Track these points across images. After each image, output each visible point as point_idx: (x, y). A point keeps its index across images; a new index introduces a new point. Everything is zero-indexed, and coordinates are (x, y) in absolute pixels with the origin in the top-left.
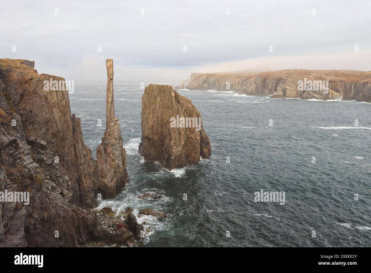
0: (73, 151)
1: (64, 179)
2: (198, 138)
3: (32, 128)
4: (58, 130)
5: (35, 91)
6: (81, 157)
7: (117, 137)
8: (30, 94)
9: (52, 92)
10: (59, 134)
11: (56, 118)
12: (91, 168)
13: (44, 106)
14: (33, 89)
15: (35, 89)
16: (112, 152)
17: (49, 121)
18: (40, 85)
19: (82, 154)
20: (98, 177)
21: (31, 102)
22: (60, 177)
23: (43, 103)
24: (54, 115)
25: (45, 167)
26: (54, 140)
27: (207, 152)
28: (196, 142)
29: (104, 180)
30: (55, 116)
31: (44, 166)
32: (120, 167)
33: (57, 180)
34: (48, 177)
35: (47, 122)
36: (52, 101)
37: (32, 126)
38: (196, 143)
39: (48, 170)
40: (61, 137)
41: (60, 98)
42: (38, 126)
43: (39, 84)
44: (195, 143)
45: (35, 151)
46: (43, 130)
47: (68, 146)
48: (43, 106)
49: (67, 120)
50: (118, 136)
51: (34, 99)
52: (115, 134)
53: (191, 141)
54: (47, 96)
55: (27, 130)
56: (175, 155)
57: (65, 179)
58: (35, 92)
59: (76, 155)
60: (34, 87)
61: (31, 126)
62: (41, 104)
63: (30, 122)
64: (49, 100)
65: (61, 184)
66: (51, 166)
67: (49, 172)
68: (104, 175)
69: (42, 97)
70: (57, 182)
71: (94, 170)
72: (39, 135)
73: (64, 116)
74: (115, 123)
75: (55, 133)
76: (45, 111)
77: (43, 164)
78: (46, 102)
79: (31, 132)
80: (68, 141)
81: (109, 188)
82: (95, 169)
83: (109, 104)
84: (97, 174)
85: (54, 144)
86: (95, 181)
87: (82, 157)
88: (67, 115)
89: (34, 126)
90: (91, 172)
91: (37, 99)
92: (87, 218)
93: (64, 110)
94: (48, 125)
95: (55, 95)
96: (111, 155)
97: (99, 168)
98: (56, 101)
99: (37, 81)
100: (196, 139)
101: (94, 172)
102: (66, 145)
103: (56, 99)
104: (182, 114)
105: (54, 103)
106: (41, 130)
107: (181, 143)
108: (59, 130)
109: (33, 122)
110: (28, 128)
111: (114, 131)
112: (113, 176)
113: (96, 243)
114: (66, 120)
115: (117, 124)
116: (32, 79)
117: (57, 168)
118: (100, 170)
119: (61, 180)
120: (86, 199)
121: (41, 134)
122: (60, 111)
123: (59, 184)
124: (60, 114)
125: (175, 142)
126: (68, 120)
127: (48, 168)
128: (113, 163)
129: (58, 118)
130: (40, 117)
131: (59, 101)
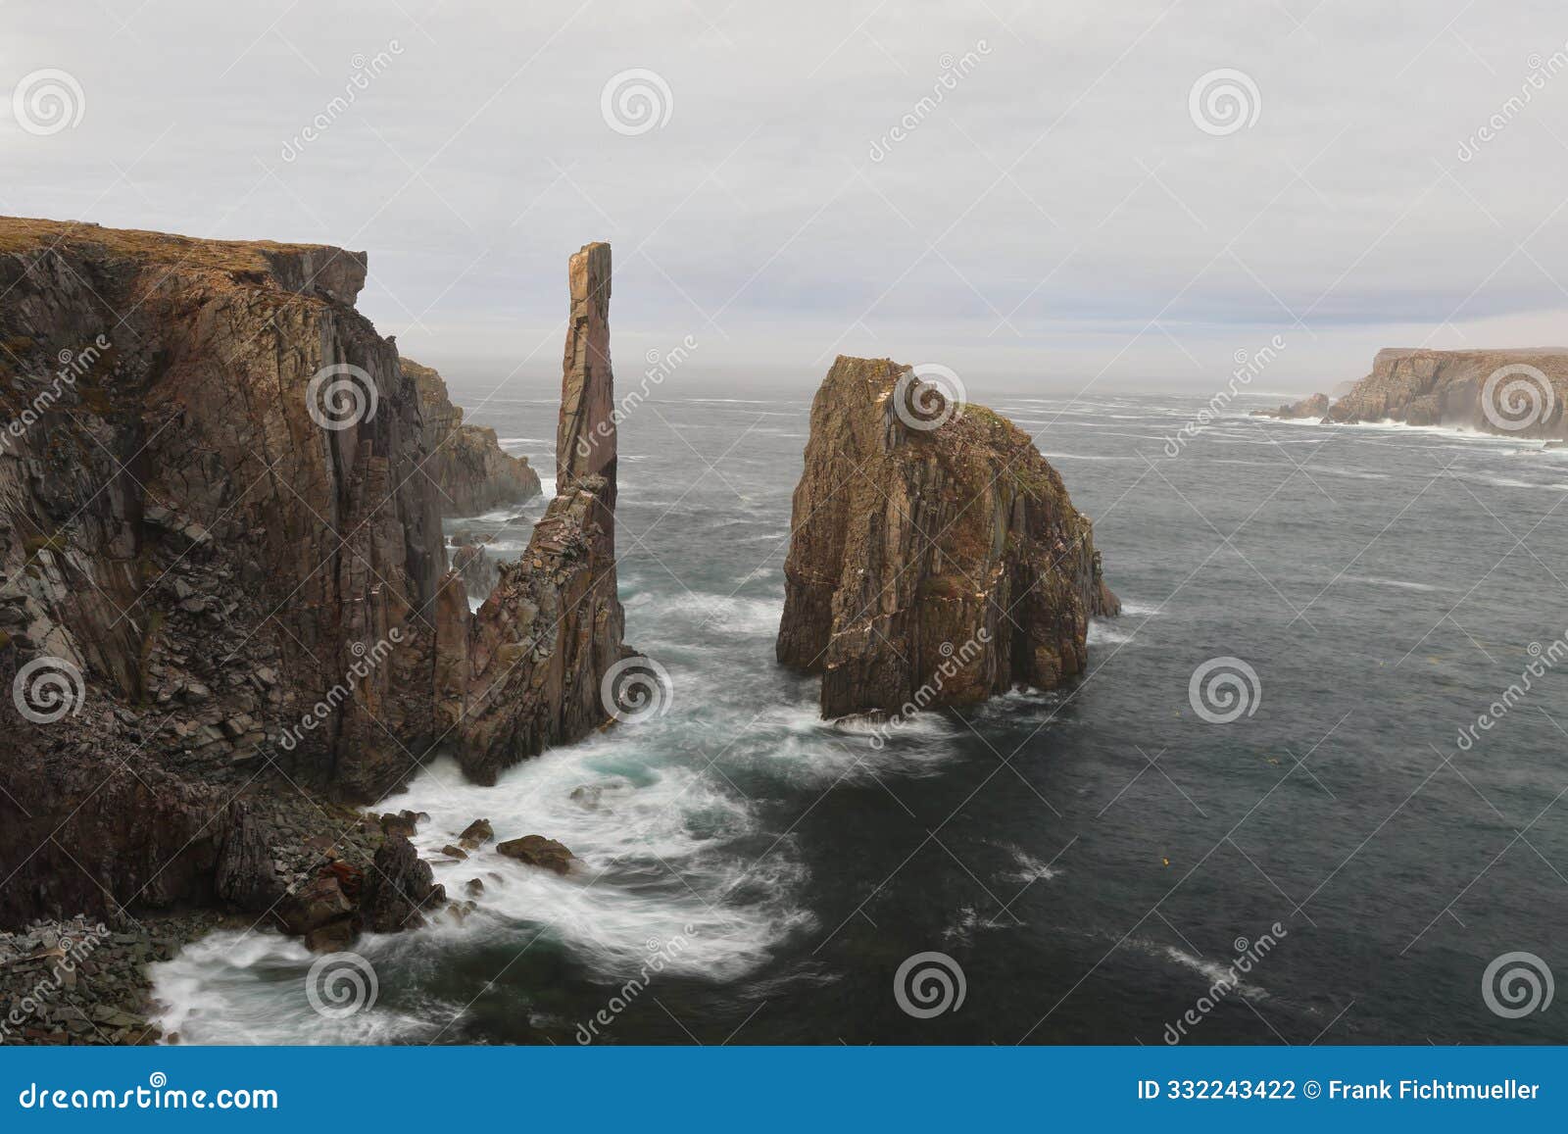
0: (328, 577)
1: (252, 677)
2: (978, 595)
3: (178, 477)
4: (276, 494)
5: (210, 344)
6: (354, 604)
7: (559, 549)
8: (192, 356)
9: (264, 353)
10: (278, 510)
11: (272, 450)
12: (405, 656)
13: (234, 402)
14: (201, 338)
15: (209, 340)
16: (512, 606)
17: (245, 459)
18: (224, 325)
19: (357, 595)
20: (433, 694)
21: (192, 385)
22: (238, 665)
23: (231, 389)
24: (266, 439)
25: (180, 622)
26: (261, 531)
27: (1054, 666)
28: (969, 612)
29: (450, 709)
30: (267, 443)
31: (178, 617)
32: (539, 665)
33: (217, 676)
34: (181, 660)
35: (240, 463)
36: (263, 385)
37: (180, 472)
38: (964, 615)
39: (191, 633)
40: (288, 522)
41: (291, 376)
42: (197, 471)
43: (224, 320)
44: (959, 614)
45: (161, 560)
46: (214, 487)
47: (309, 558)
48: (230, 399)
49: (311, 458)
50: (561, 545)
51: (200, 373)
52: (555, 538)
53: (942, 606)
54: (245, 364)
55: (161, 482)
56: (846, 653)
57: (258, 678)
58: (208, 350)
59: (338, 597)
60: (206, 332)
61: (176, 470)
62: (225, 394)
63: (171, 456)
64: (251, 380)
65: (229, 693)
66: (206, 621)
67: (193, 640)
68: (452, 689)
69: (230, 371)
70: (215, 683)
71: (415, 662)
72: (201, 505)
73: (302, 443)
74: (576, 494)
75: (265, 504)
76: (235, 422)
77: (173, 608)
78: (240, 385)
79: (173, 492)
80: (309, 539)
81: (467, 740)
82: (421, 661)
83: (569, 420)
84: (429, 680)
85: (258, 544)
86: (412, 705)
87: (356, 604)
88: (312, 440)
89: (183, 472)
90: (406, 669)
91: (211, 374)
92: (185, 815)
93: (301, 422)
94: (241, 474)
95: (274, 363)
96: (505, 616)
97: (439, 658)
98: (274, 386)
99: (216, 311)
100: (969, 599)
101: (416, 672)
102: (301, 555)
103: (275, 379)
104: (900, 483)
105: (269, 394)
106: (206, 487)
107: (885, 604)
108: (280, 494)
109: (183, 457)
110: (165, 476)
111: (556, 526)
112: (500, 699)
113: (220, 919)
114: (307, 460)
115: (581, 499)
116: (202, 301)
117: (231, 632)
118: (442, 667)
119: (237, 678)
120: (350, 767)
121: (208, 503)
122: (288, 426)
123: (222, 691)
124: (286, 436)
125: (846, 600)
126: (315, 459)
127: (194, 627)
128: (506, 647)
129: (280, 448)
130: (217, 440)
131: (286, 385)
